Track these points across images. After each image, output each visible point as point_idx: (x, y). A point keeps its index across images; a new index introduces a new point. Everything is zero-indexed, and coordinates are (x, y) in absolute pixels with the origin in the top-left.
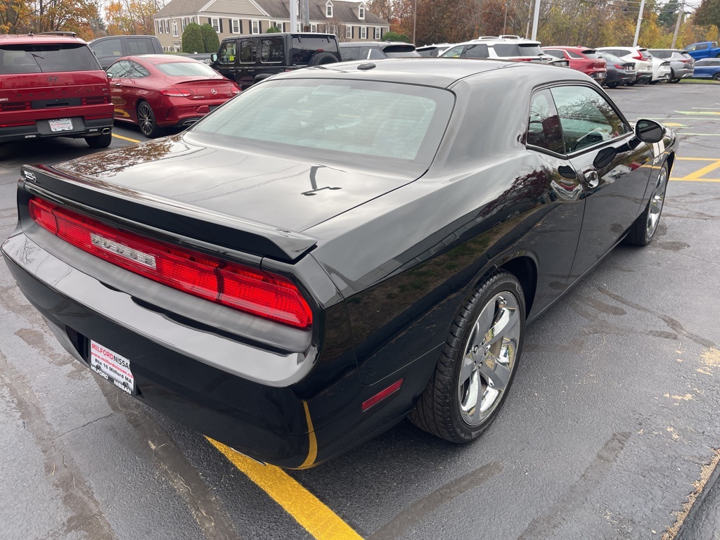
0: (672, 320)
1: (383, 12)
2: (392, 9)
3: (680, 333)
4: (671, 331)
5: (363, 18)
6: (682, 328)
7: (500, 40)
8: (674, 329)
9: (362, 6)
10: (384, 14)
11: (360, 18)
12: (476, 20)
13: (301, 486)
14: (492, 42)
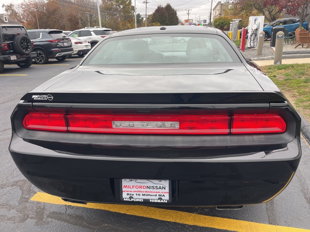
1: (17, 18)
2: (21, 17)
5: (7, 21)
7: (95, 29)
9: (5, 16)
10: (17, 19)
11: (5, 21)
12: (65, 21)
13: (223, 219)
14: (91, 29)
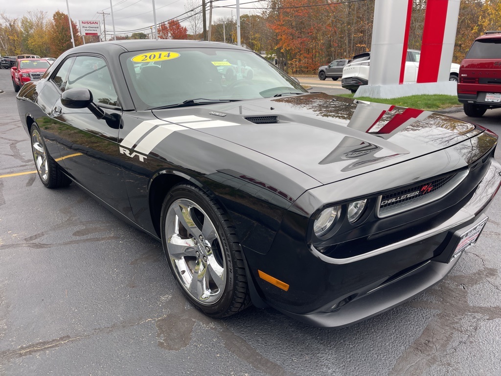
0: (42, 247)
3: (27, 244)
4: (34, 241)
6: (29, 246)
8: (33, 243)
